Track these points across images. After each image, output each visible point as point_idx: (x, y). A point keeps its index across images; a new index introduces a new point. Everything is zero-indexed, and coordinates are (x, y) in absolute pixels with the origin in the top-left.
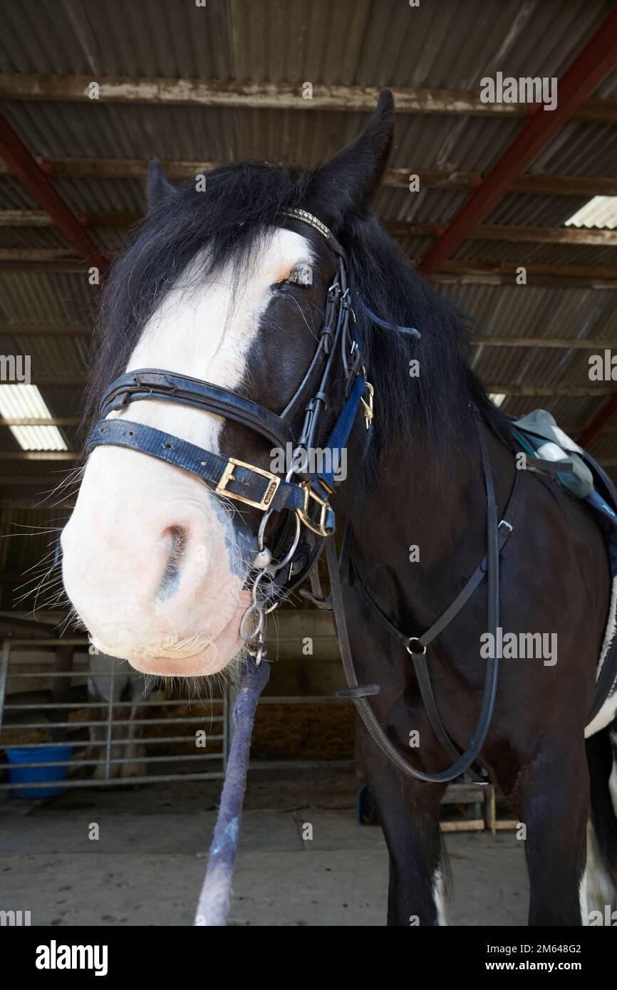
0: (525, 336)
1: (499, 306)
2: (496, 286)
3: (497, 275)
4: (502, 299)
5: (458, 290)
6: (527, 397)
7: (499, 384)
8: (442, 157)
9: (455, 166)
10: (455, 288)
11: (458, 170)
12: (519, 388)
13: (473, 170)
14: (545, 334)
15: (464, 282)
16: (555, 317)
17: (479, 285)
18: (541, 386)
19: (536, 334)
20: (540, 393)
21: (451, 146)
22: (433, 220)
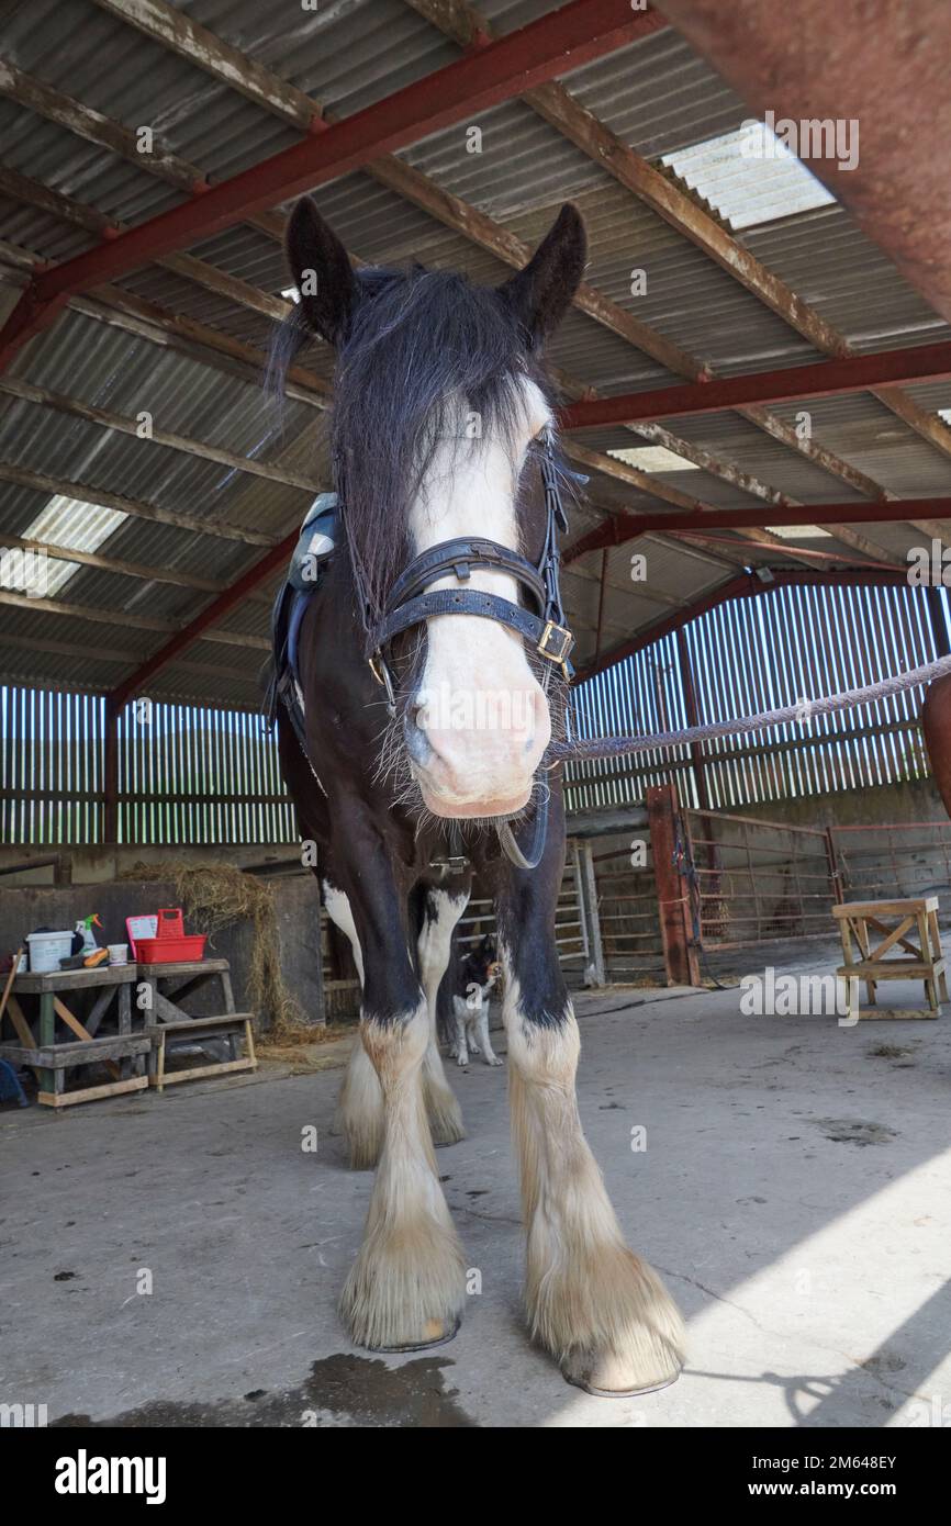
0: (177, 434)
1: (153, 378)
2: (159, 345)
3: (164, 330)
4: (160, 369)
5: (98, 332)
6: (160, 524)
7: (124, 496)
8: (161, 122)
9: (174, 146)
10: (94, 327)
11: (175, 153)
12: (151, 508)
13: (196, 164)
14: (206, 439)
15: (113, 323)
16: (226, 419)
17: (133, 335)
18: (182, 514)
19: (193, 436)
20: (180, 522)
21: (182, 115)
22: (102, 209)
